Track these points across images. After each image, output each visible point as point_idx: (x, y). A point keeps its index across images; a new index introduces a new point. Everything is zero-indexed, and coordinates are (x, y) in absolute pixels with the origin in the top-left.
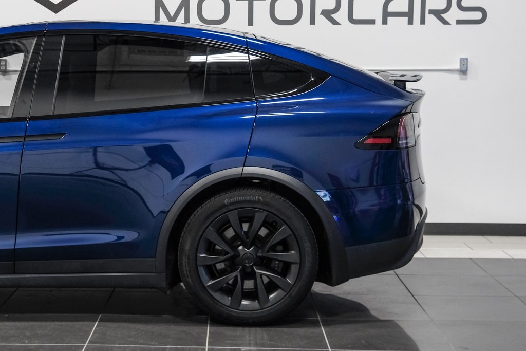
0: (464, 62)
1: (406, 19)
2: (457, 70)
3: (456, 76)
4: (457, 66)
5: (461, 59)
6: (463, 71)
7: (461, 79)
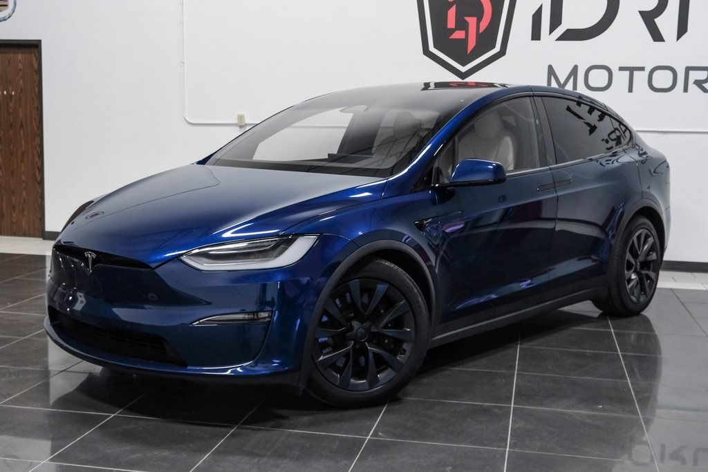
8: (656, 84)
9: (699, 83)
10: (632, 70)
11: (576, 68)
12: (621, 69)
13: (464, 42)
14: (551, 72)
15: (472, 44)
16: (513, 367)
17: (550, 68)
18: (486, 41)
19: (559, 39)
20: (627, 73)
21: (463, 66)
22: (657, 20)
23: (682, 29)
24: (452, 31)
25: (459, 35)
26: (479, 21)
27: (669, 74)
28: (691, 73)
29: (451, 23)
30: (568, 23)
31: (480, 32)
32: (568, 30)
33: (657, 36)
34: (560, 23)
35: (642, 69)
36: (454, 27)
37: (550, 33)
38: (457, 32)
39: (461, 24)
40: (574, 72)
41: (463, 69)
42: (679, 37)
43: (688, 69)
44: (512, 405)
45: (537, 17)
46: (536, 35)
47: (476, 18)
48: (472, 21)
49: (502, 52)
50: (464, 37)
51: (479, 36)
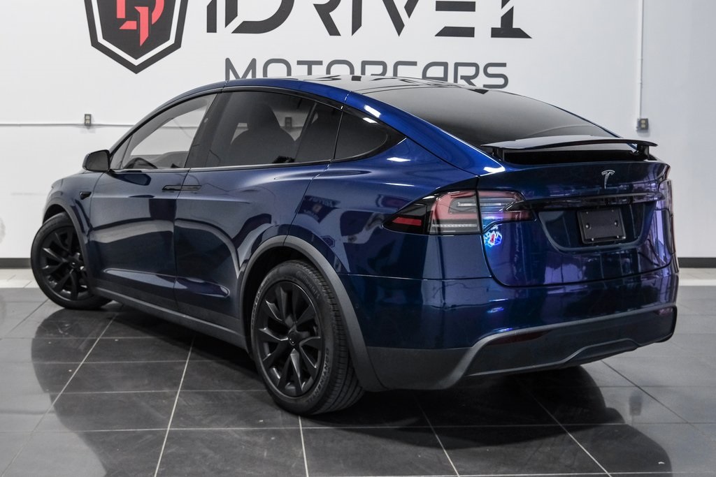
10: (310, 64)
11: (254, 62)
12: (300, 63)
13: (136, 33)
14: (229, 65)
15: (144, 35)
17: (228, 61)
18: (159, 31)
19: (235, 32)
20: (306, 67)
21: (136, 58)
22: (332, 14)
23: (356, 24)
24: (122, 21)
25: (130, 25)
26: (151, 10)
27: (347, 68)
28: (368, 67)
29: (121, 14)
30: (243, 15)
31: (153, 23)
32: (244, 22)
33: (333, 30)
34: (236, 15)
35: (320, 63)
36: (124, 17)
37: (226, 25)
38: (127, 22)
39: (132, 15)
40: (252, 65)
41: (136, 62)
42: (354, 32)
43: (364, 64)
44: (168, 429)
45: (212, 9)
46: (212, 27)
47: (147, 8)
48: (143, 11)
49: (177, 45)
50: (135, 28)
51: (152, 27)
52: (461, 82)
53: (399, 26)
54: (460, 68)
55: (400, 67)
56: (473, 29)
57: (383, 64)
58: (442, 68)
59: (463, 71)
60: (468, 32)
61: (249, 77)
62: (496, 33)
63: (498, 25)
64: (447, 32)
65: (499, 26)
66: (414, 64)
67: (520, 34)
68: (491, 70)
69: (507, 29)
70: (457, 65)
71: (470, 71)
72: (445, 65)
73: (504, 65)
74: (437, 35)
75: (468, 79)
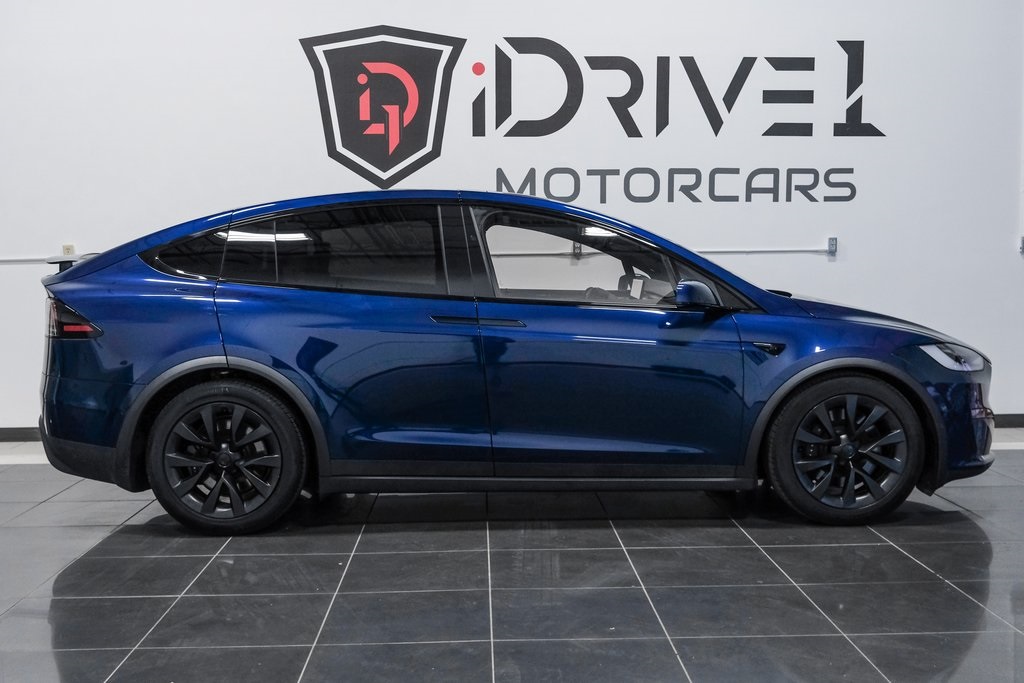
0: (833, 241)
1: (771, 195)
2: (826, 251)
3: (825, 258)
4: (825, 247)
5: (830, 239)
6: (832, 252)
7: (830, 261)
8: (634, 192)
9: (686, 190)
10: (603, 174)
11: (532, 172)
12: (590, 173)
13: (384, 139)
14: (501, 176)
15: (394, 141)
16: (484, 582)
17: (500, 173)
18: (414, 136)
19: (509, 134)
20: (598, 178)
21: (385, 171)
22: (631, 110)
23: (662, 121)
24: (367, 124)
25: (376, 129)
26: (402, 109)
27: (649, 178)
28: (677, 177)
29: (365, 114)
30: (520, 112)
31: (405, 126)
32: (519, 122)
33: (632, 130)
34: (509, 113)
35: (616, 172)
36: (369, 119)
37: (497, 127)
38: (373, 125)
39: (379, 116)
40: (531, 176)
41: (385, 176)
42: (658, 132)
43: (672, 172)
45: (479, 105)
46: (479, 129)
47: (398, 107)
48: (392, 110)
49: (436, 152)
50: (383, 133)
51: (403, 131)
52: (796, 194)
53: (716, 123)
54: (795, 177)
55: (718, 176)
56: (810, 126)
57: (697, 172)
58: (771, 177)
59: (797, 179)
60: (805, 130)
61: (527, 192)
62: (839, 130)
63: (843, 120)
64: (778, 130)
65: (845, 122)
66: (736, 171)
67: (871, 131)
68: (834, 178)
69: (854, 125)
70: (790, 172)
71: (808, 179)
72: (775, 172)
73: (850, 171)
74: (764, 134)
75: (804, 190)
